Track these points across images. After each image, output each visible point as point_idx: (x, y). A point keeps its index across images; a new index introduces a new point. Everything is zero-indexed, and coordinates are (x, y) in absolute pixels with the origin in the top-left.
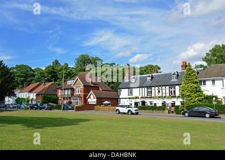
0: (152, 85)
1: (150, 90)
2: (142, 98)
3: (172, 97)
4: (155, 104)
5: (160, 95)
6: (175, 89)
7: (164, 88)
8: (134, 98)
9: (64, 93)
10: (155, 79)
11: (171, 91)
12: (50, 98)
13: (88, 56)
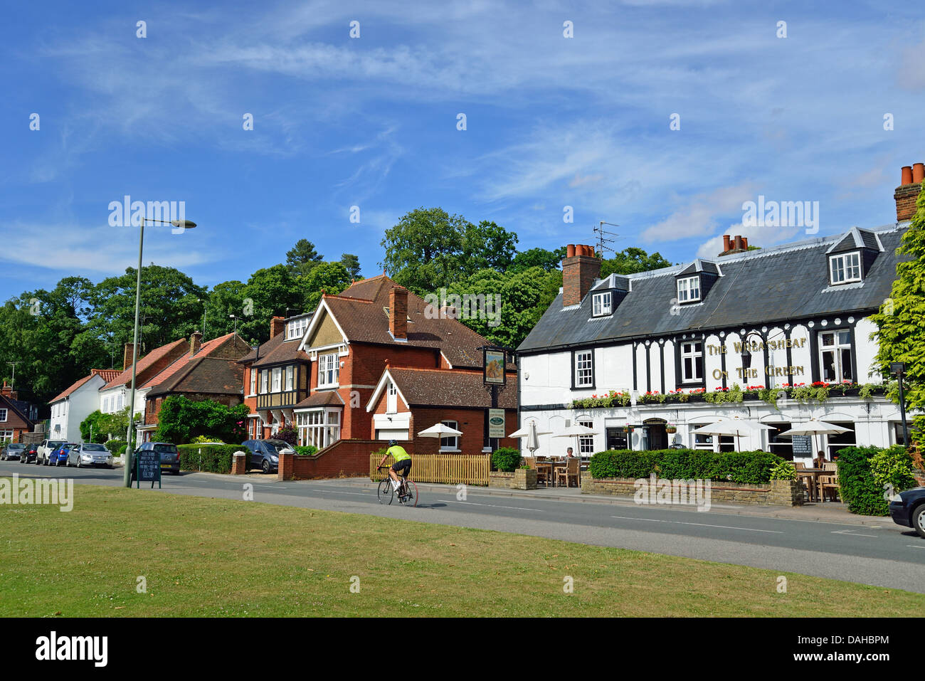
0: (708, 324)
1: (694, 355)
2: (647, 401)
3: (835, 392)
4: (726, 440)
5: (758, 382)
6: (851, 339)
7: (776, 334)
8: (600, 406)
9: (269, 385)
10: (726, 287)
11: (828, 357)
12: (205, 413)
13: (445, 216)
